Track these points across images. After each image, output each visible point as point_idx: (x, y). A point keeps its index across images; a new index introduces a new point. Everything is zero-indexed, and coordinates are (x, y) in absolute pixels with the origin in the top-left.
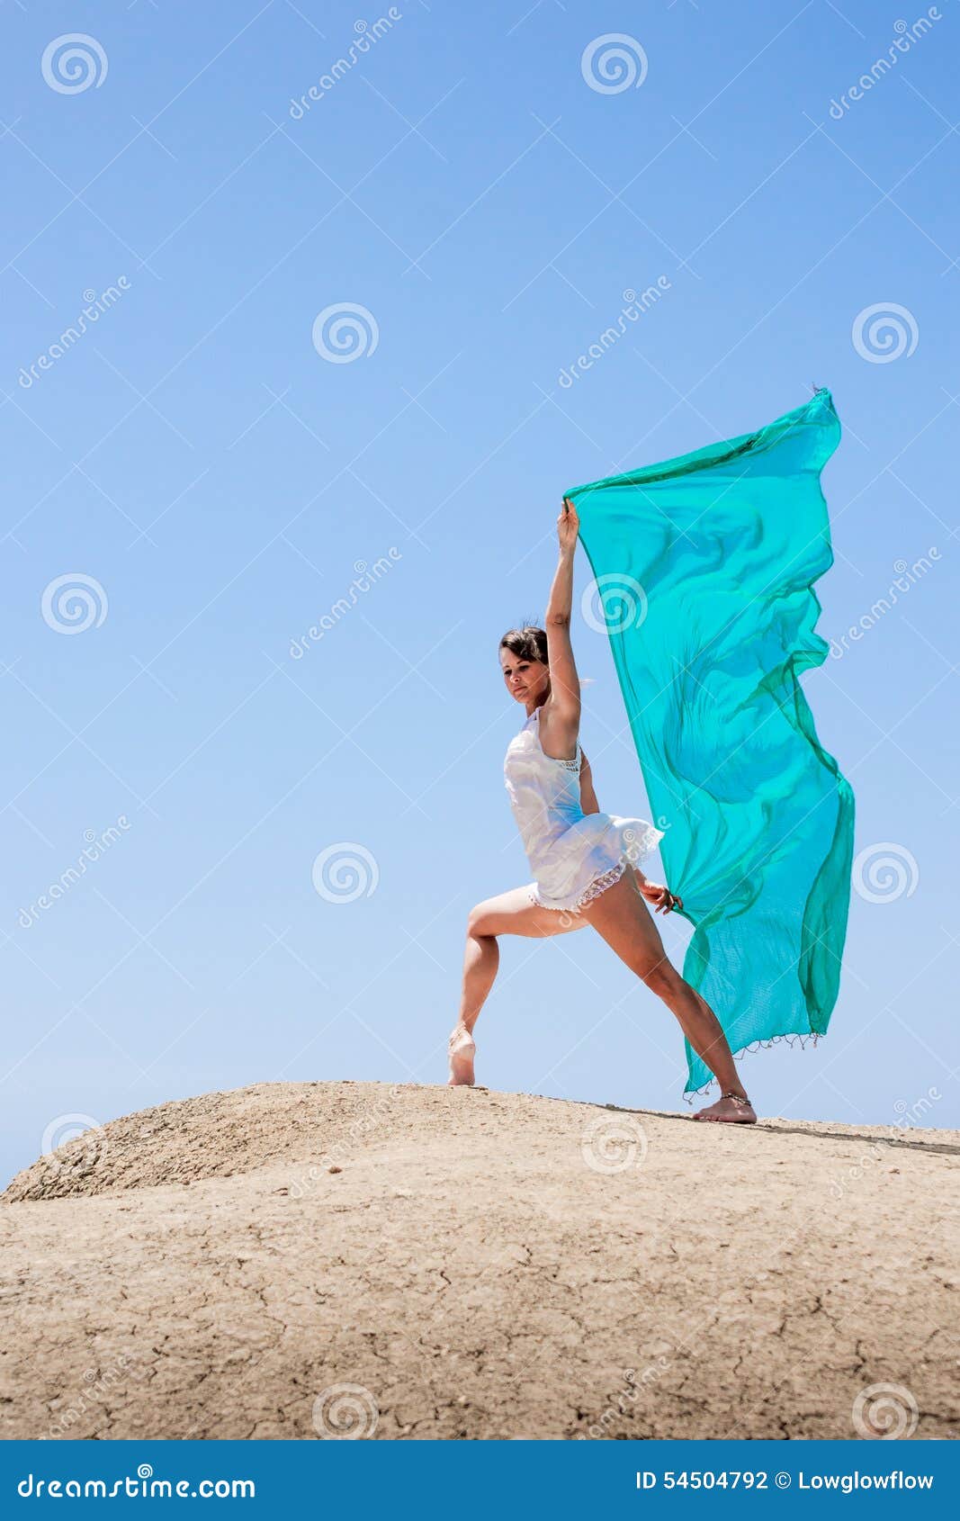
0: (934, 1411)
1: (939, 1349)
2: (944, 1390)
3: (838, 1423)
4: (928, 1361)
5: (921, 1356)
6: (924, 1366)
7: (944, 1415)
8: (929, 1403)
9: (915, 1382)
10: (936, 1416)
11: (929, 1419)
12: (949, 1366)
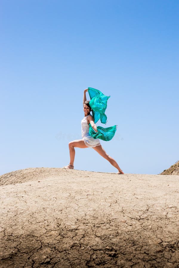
1: (135, 208)
2: (136, 214)
3: (118, 220)
5: (132, 209)
6: (133, 211)
7: (136, 218)
9: (131, 213)
10: (134, 218)
11: (133, 219)
12: (137, 211)
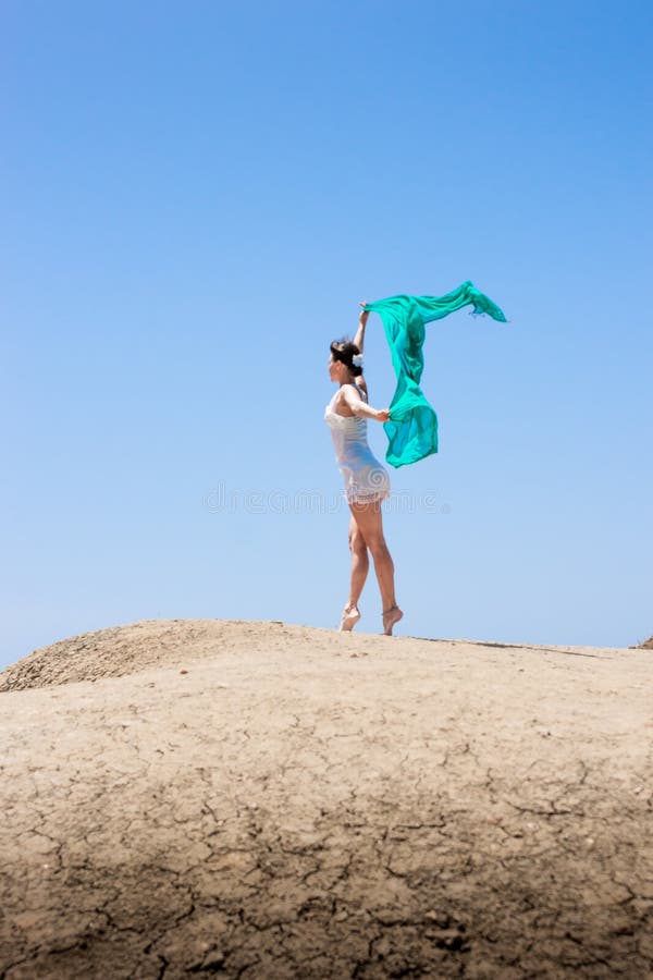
0: (529, 807)
1: (536, 773)
2: (536, 795)
3: (472, 817)
4: (529, 780)
5: (525, 776)
6: (527, 783)
7: (536, 810)
8: (528, 804)
9: (521, 791)
10: (532, 811)
11: (526, 813)
12: (541, 782)
